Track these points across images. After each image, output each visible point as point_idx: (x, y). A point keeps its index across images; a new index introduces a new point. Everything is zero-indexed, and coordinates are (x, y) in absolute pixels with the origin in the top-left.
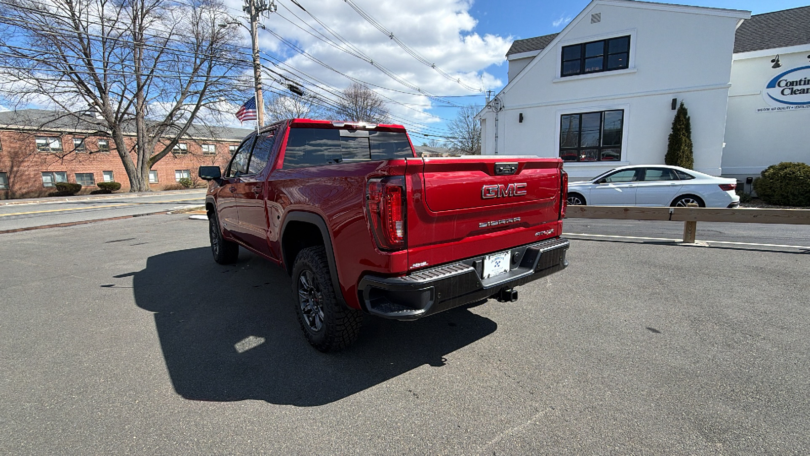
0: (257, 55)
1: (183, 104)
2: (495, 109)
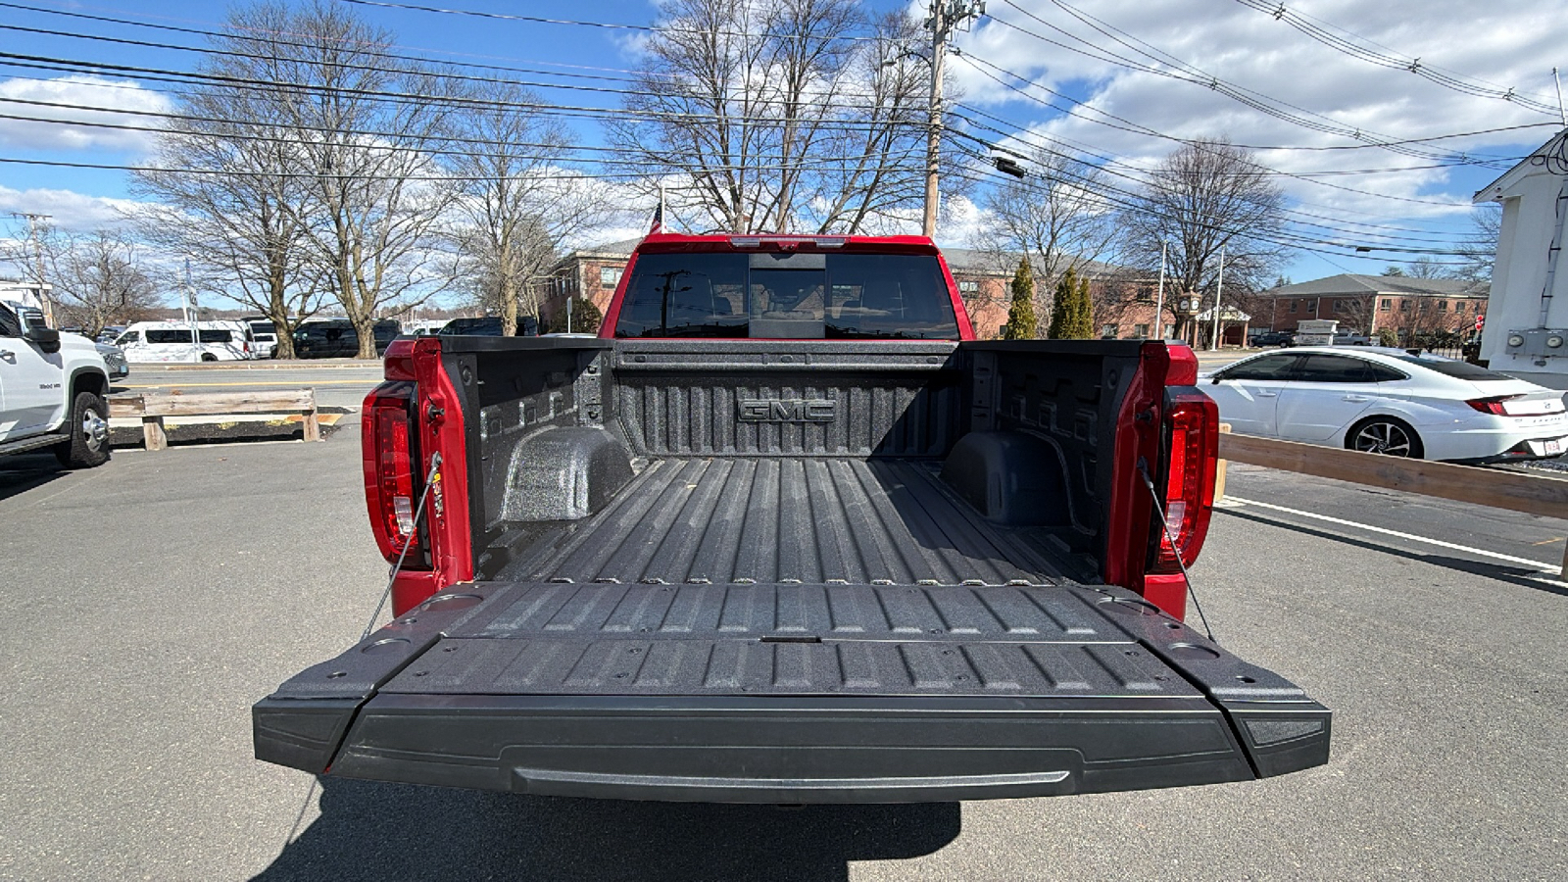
0: (935, 108)
1: (842, 210)
2: (1562, 163)
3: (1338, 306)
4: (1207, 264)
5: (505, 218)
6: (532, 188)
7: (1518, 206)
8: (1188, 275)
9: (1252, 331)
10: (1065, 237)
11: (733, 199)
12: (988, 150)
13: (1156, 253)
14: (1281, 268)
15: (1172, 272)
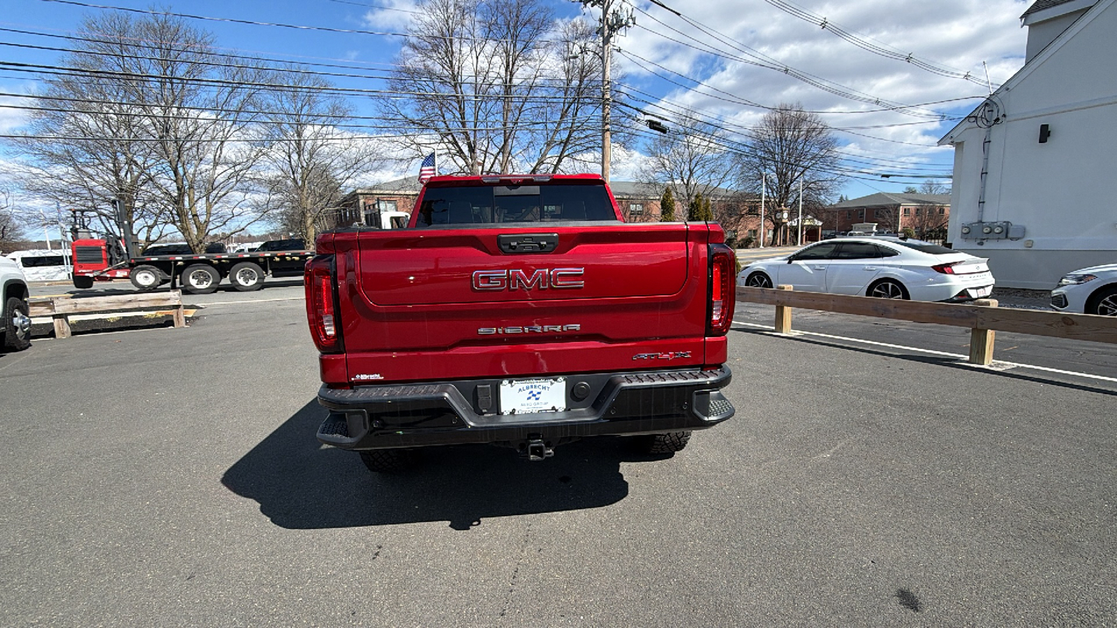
0: (606, 87)
2: (985, 121)
3: (877, 213)
4: (792, 188)
5: (303, 167)
6: (322, 145)
7: (963, 148)
8: (780, 196)
9: (824, 232)
10: (699, 173)
11: (469, 150)
12: (643, 115)
13: (759, 181)
14: (839, 190)
15: (770, 194)
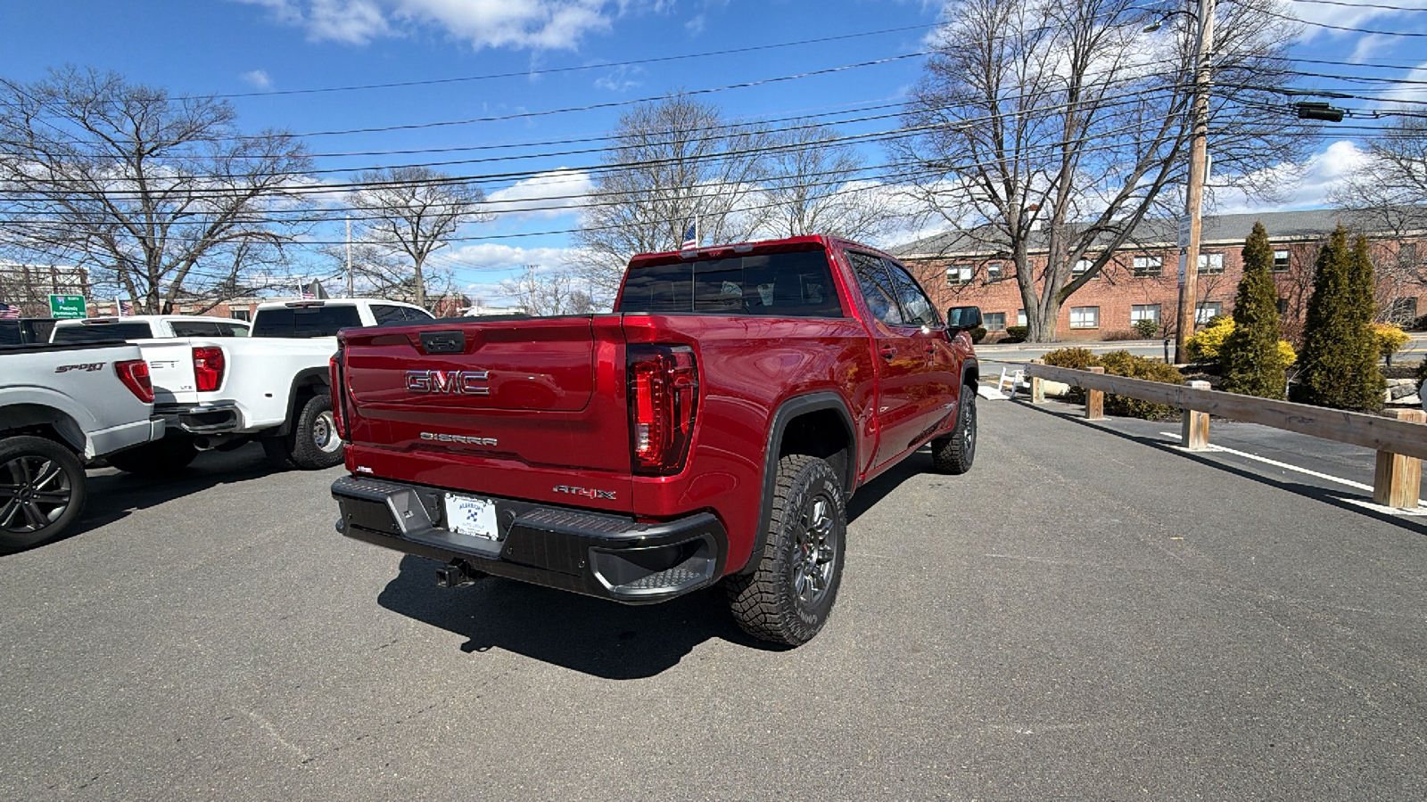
0: (1202, 65)
1: (1136, 186)
